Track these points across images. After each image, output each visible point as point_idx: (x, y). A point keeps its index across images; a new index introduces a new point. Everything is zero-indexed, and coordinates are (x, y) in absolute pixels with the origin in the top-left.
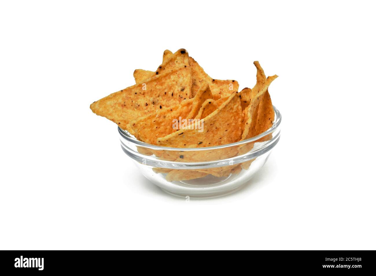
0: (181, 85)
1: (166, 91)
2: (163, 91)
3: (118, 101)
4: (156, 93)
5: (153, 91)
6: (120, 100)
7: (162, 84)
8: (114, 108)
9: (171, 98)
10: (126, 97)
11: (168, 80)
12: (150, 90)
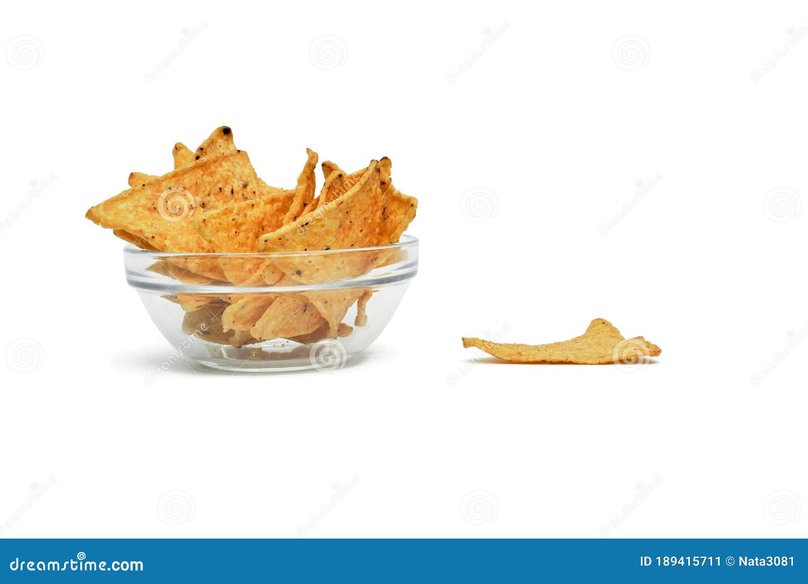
0: (241, 178)
1: (220, 185)
2: (215, 186)
3: (139, 202)
4: (203, 188)
5: (200, 185)
6: (143, 201)
7: (211, 174)
8: (135, 213)
9: (230, 199)
10: (152, 195)
11: (220, 169)
12: (195, 182)
